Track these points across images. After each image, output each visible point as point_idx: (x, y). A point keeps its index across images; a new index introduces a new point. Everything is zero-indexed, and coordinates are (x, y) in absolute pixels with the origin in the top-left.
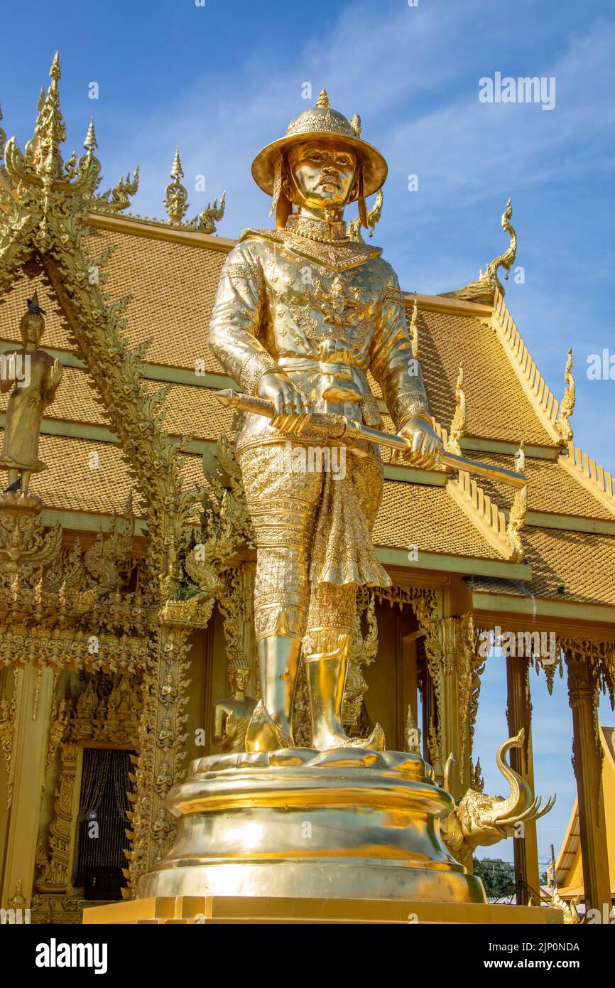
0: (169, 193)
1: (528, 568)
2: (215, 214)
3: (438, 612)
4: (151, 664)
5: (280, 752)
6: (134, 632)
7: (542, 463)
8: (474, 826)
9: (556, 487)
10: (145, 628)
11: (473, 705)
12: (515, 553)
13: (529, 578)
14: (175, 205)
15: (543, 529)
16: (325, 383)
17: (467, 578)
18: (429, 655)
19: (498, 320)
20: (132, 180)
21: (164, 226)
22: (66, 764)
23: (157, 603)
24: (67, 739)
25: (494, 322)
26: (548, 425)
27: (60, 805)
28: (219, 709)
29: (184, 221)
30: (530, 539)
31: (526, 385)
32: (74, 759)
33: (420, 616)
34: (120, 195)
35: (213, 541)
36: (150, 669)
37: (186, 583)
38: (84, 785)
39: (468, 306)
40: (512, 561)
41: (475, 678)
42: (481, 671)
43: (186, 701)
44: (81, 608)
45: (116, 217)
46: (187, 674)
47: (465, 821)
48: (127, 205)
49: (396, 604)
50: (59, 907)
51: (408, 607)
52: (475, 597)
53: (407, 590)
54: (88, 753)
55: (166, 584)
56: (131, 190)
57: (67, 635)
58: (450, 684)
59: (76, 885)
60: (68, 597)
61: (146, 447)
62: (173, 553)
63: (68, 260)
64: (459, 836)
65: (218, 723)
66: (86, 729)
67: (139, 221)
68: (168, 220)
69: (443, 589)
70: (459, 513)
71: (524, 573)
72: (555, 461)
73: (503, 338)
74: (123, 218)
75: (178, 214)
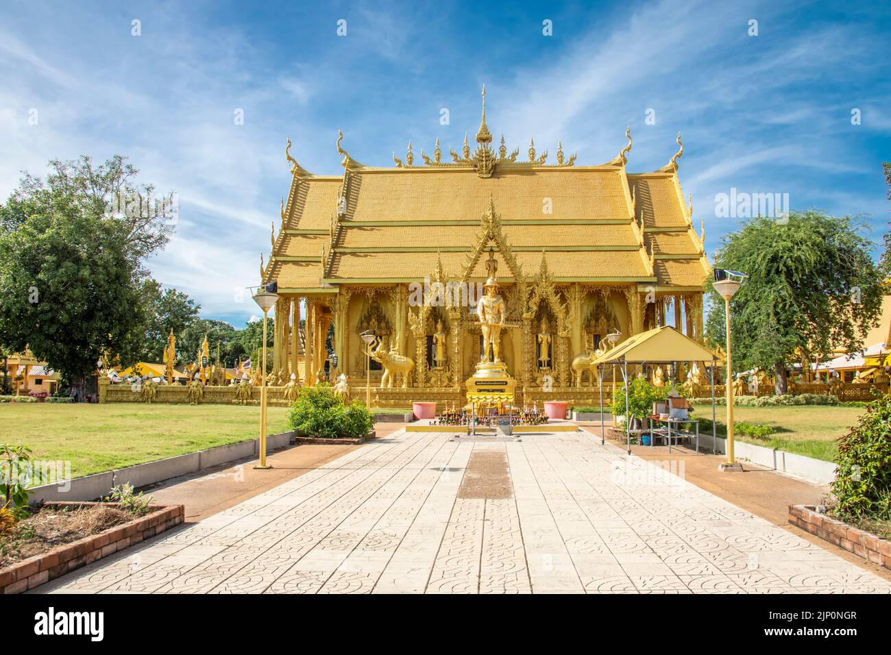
0: (558, 155)
2: (573, 159)
3: (632, 292)
7: (681, 233)
12: (650, 273)
14: (560, 158)
15: (673, 260)
17: (637, 282)
19: (675, 178)
20: (545, 153)
21: (557, 167)
25: (673, 179)
26: (686, 218)
29: (563, 163)
31: (681, 203)
33: (626, 294)
34: (542, 159)
39: (664, 174)
40: (648, 276)
45: (541, 167)
48: (544, 162)
51: (623, 291)
52: (639, 288)
53: (622, 286)
56: (545, 156)
67: (549, 167)
68: (558, 164)
69: (633, 285)
70: (641, 260)
71: (655, 280)
72: (686, 232)
73: (676, 185)
74: (543, 167)
75: (561, 161)
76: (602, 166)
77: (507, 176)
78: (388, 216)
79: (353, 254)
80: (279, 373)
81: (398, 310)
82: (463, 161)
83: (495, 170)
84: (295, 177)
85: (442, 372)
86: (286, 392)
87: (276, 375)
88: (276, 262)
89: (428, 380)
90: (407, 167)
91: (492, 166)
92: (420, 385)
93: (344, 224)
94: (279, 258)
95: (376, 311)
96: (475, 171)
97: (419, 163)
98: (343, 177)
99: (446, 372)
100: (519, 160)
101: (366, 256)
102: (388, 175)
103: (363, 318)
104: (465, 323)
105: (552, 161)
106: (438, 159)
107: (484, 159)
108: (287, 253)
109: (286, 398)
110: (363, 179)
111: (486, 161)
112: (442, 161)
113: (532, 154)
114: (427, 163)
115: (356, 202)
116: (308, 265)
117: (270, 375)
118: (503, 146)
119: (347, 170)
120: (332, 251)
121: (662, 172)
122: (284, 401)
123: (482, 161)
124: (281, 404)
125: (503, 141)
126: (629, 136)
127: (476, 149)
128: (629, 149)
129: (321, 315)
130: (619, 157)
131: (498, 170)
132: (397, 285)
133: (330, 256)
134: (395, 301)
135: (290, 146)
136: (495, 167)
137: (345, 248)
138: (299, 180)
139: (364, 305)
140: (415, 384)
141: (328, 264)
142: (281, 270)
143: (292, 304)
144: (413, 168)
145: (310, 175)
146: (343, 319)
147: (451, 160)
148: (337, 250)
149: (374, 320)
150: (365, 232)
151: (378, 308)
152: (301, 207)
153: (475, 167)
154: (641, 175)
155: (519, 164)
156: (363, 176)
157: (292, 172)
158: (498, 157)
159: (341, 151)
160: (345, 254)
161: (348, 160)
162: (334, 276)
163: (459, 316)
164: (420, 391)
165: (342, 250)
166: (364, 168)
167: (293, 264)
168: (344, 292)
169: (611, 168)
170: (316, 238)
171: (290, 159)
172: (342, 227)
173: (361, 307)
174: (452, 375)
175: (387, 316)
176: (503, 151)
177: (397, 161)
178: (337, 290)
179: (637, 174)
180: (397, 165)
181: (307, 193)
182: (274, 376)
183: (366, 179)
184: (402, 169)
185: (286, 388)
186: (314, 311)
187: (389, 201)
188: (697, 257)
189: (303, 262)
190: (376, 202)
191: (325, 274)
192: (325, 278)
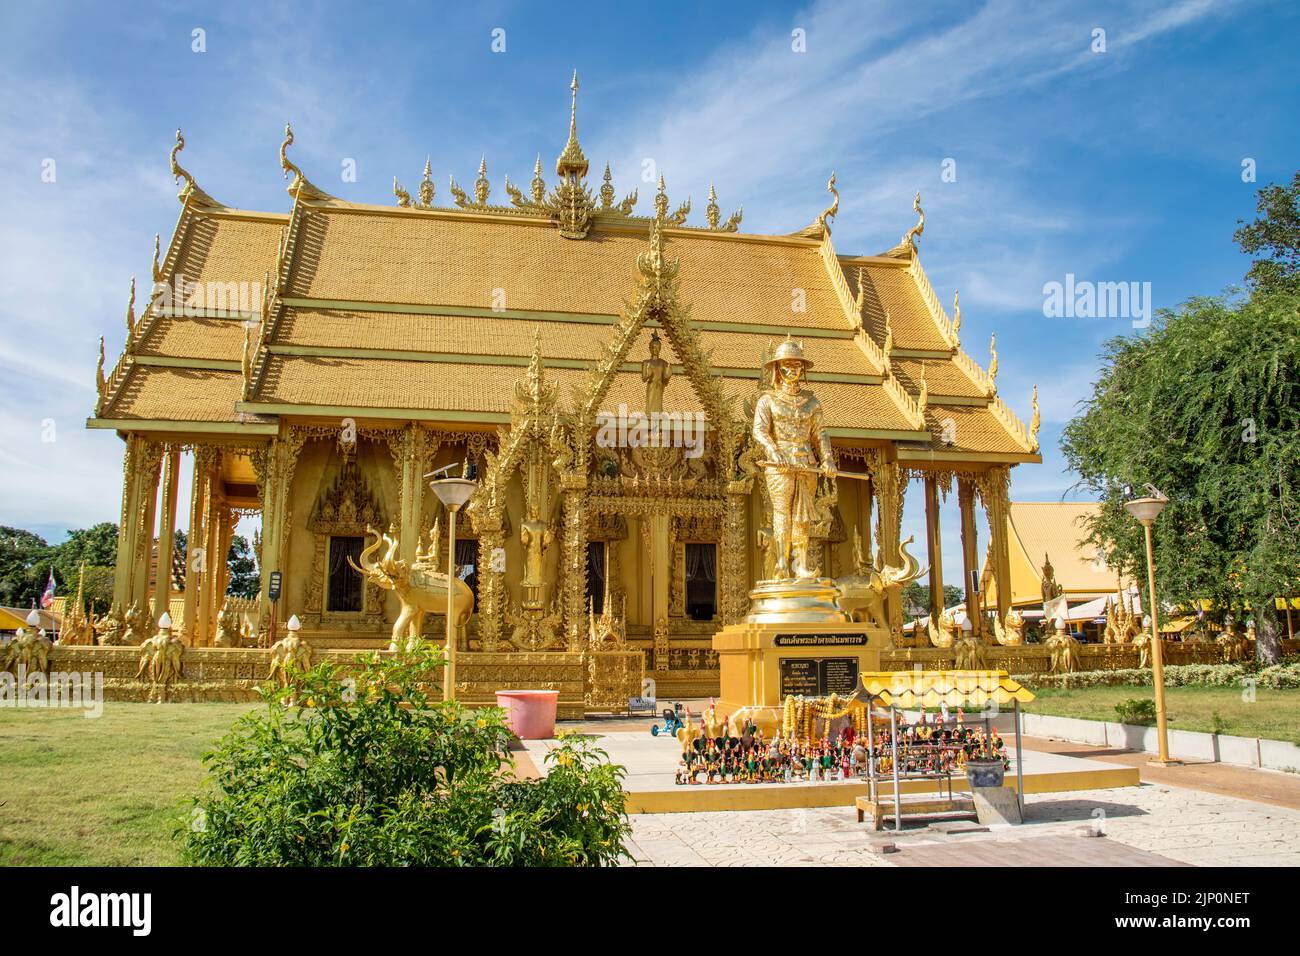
0: (708, 210)
1: (929, 434)
2: (736, 220)
3: (879, 461)
4: (725, 512)
5: (785, 580)
6: (715, 497)
7: (942, 362)
8: (888, 583)
9: (949, 377)
10: (721, 495)
11: (900, 511)
12: (922, 426)
13: (930, 439)
14: (713, 217)
15: (942, 406)
16: (795, 450)
17: (894, 441)
18: (874, 486)
19: (915, 269)
20: (686, 205)
21: (707, 231)
22: (677, 552)
23: (725, 482)
24: (678, 539)
25: (912, 271)
26: (946, 337)
27: (676, 574)
28: (759, 533)
29: (718, 226)
30: (933, 413)
31: (932, 311)
32: (681, 549)
33: (868, 464)
34: (681, 215)
35: (751, 450)
36: (724, 515)
37: (739, 472)
38: (687, 563)
39: (896, 261)
40: (920, 431)
41: (901, 497)
42: (904, 493)
43: (743, 530)
44: (690, 488)
45: (678, 228)
46: (742, 517)
47: (884, 581)
48: (684, 220)
49: (855, 458)
50: (680, 624)
51: (862, 459)
52: (899, 452)
53: (860, 449)
54: (688, 546)
55: (730, 473)
56: (686, 211)
57: (684, 500)
58: (886, 502)
59: (687, 613)
60: (683, 483)
61: (715, 404)
62: (732, 457)
63: (671, 312)
64: (881, 588)
65: (759, 539)
66: (686, 534)
67: (692, 230)
68: (709, 227)
69: (881, 447)
70: (890, 401)
71: (927, 437)
72: (950, 360)
73: (917, 280)
74: (683, 229)
75: (715, 222)
76: (786, 237)
77: (615, 239)
78: (381, 292)
79: (311, 359)
80: (128, 614)
81: (406, 480)
82: (531, 205)
83: (595, 227)
84: (187, 208)
85: (540, 615)
86: (144, 660)
87: (120, 618)
88: (136, 367)
89: (506, 632)
90: (421, 208)
91: (589, 218)
92: (487, 646)
93: (288, 302)
94: (141, 360)
95: (354, 483)
96: (555, 226)
97: (446, 201)
98: (290, 217)
99: (549, 613)
100: (637, 212)
101: (338, 364)
102: (381, 219)
103: (324, 498)
104: (594, 500)
105: (697, 220)
106: (483, 198)
107: (572, 204)
108: (162, 350)
109: (144, 676)
110: (330, 224)
111: (577, 208)
112: (490, 202)
113: (662, 201)
114: (461, 203)
115: (316, 264)
116: (207, 377)
117: (105, 619)
118: (607, 185)
119: (299, 203)
120: (264, 350)
121: (890, 256)
122: (138, 685)
123: (569, 208)
124: (128, 692)
125: (608, 177)
126: (834, 191)
127: (555, 185)
128: (835, 211)
129: (221, 499)
130: (817, 223)
131: (598, 228)
132: (408, 424)
133: (259, 358)
134: (401, 461)
135: (180, 148)
136: (592, 221)
137: (293, 345)
138: (195, 214)
139: (326, 470)
140: (473, 644)
141: (254, 374)
142: (146, 383)
143: (165, 461)
144: (432, 209)
145: (220, 207)
146: (282, 496)
147: (507, 201)
148: (275, 349)
149: (348, 502)
150: (336, 320)
151: (357, 477)
152: (198, 265)
153: (555, 219)
154: (856, 260)
155: (638, 220)
156: (330, 215)
157: (182, 198)
158: (599, 204)
159: (289, 166)
160: (291, 357)
161: (301, 184)
162: (268, 398)
163: (584, 483)
164: (488, 659)
165: (286, 350)
166: (333, 201)
167: (174, 373)
168: (288, 437)
169: (803, 242)
170: (227, 326)
171: (179, 171)
172: (284, 308)
173: (320, 472)
174: (565, 621)
175: (377, 495)
176: (607, 192)
177: (400, 194)
178: (273, 430)
179: (850, 257)
180: (400, 201)
181: (211, 240)
182: (114, 622)
183: (337, 223)
184: (411, 210)
185: (144, 652)
186: (207, 487)
187: (385, 267)
188: (983, 403)
189: (195, 369)
190: (358, 265)
191: (249, 392)
192: (247, 400)
